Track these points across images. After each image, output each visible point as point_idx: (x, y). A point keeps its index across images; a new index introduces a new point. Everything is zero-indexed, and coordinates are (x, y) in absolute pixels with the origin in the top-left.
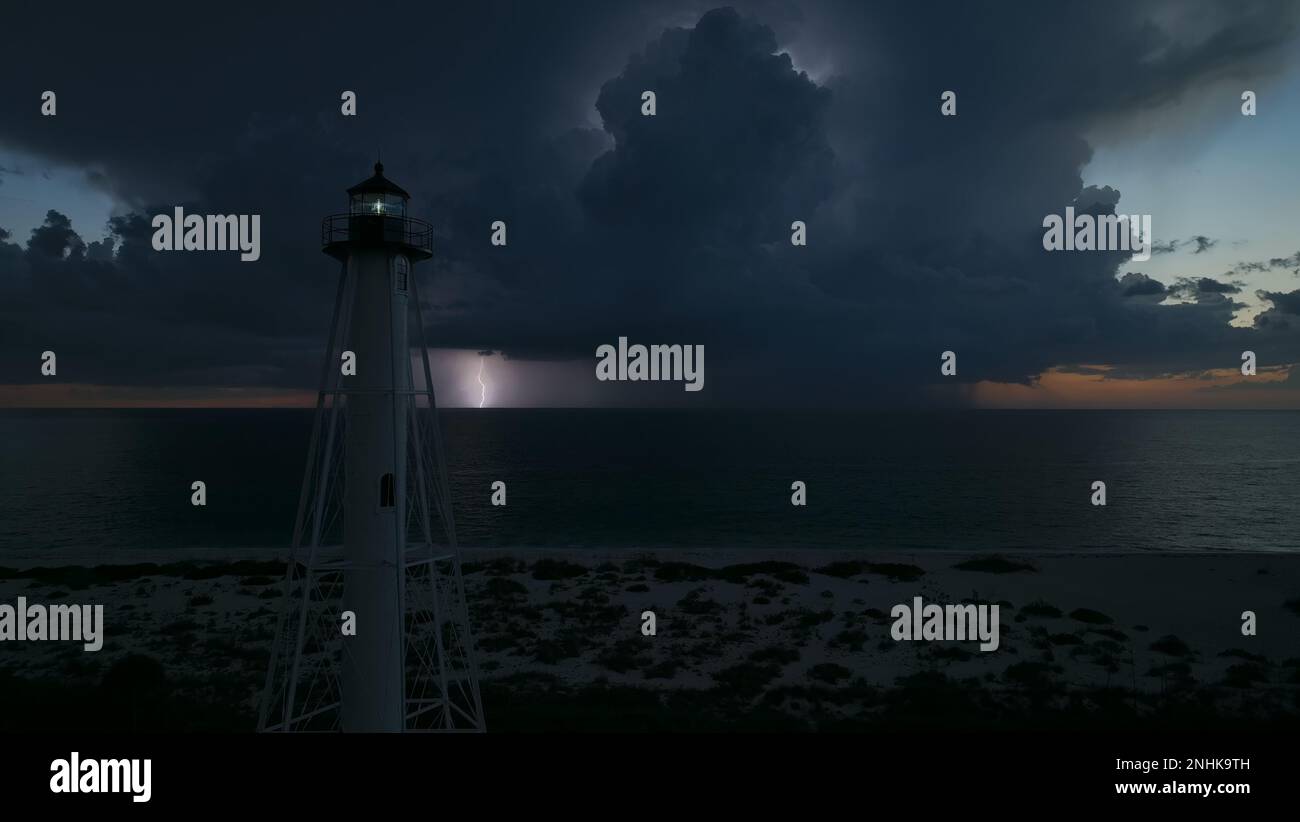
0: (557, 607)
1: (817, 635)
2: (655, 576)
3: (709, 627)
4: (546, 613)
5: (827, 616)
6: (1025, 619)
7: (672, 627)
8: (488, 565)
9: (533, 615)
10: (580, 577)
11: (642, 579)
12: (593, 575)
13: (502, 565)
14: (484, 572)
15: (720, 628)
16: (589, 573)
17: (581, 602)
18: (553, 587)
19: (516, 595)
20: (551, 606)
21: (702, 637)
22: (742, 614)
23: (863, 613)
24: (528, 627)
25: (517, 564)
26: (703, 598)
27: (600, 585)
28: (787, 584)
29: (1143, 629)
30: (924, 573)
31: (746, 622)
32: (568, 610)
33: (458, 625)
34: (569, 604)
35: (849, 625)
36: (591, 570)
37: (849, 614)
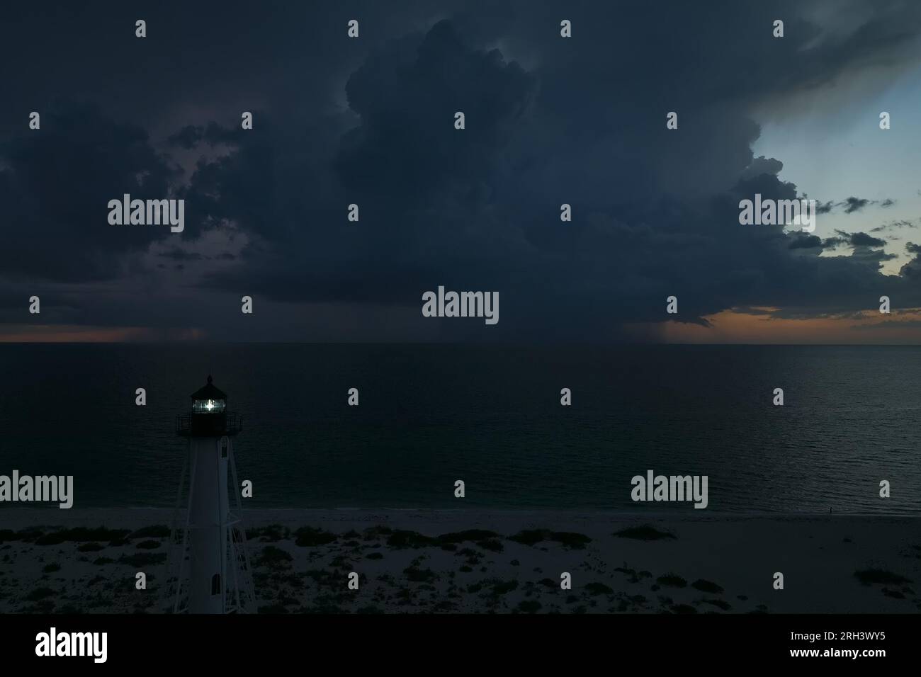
0: (315, 575)
1: (504, 604)
2: (388, 543)
3: (425, 595)
4: (307, 580)
5: (513, 585)
6: (659, 588)
7: (399, 595)
8: (261, 532)
9: (296, 582)
10: (332, 544)
11: (377, 546)
12: (341, 541)
13: (272, 533)
14: (259, 538)
15: (433, 596)
16: (338, 540)
17: (332, 570)
18: (312, 554)
19: (283, 562)
20: (310, 573)
21: (421, 604)
22: (451, 582)
23: (540, 582)
24: (293, 594)
25: (283, 531)
26: (422, 567)
27: (346, 552)
28: (486, 552)
29: (744, 598)
30: (589, 540)
31: (453, 591)
32: (323, 577)
33: (243, 592)
34: (323, 572)
35: (528, 594)
36: (340, 537)
37: (530, 584)
